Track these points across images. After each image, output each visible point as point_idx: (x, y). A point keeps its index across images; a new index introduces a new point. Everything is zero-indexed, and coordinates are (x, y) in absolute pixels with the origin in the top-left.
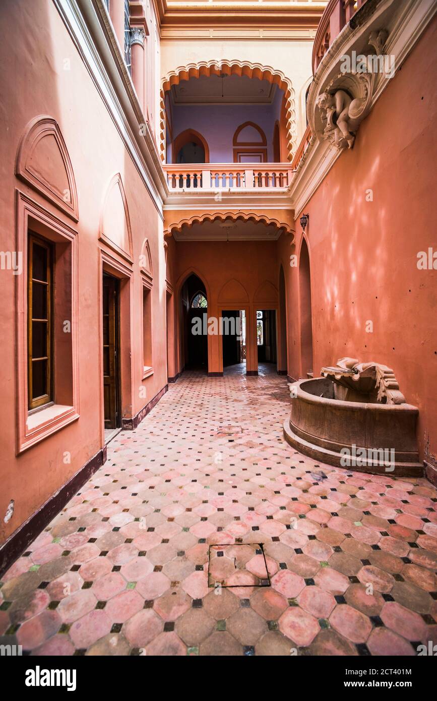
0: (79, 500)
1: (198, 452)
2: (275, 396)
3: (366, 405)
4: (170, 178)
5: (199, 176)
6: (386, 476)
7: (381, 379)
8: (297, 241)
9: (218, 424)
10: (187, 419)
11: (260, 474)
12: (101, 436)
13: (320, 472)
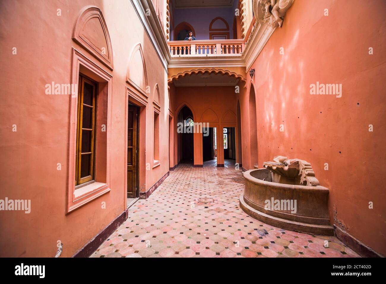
0: (108, 244)
1: (185, 214)
2: (235, 180)
3: (293, 186)
4: (172, 49)
5: (189, 48)
6: (308, 234)
7: (303, 169)
8: (248, 86)
9: (199, 196)
10: (180, 193)
11: (224, 230)
12: (124, 202)
13: (263, 229)
